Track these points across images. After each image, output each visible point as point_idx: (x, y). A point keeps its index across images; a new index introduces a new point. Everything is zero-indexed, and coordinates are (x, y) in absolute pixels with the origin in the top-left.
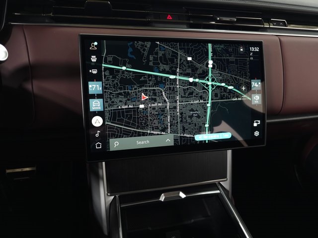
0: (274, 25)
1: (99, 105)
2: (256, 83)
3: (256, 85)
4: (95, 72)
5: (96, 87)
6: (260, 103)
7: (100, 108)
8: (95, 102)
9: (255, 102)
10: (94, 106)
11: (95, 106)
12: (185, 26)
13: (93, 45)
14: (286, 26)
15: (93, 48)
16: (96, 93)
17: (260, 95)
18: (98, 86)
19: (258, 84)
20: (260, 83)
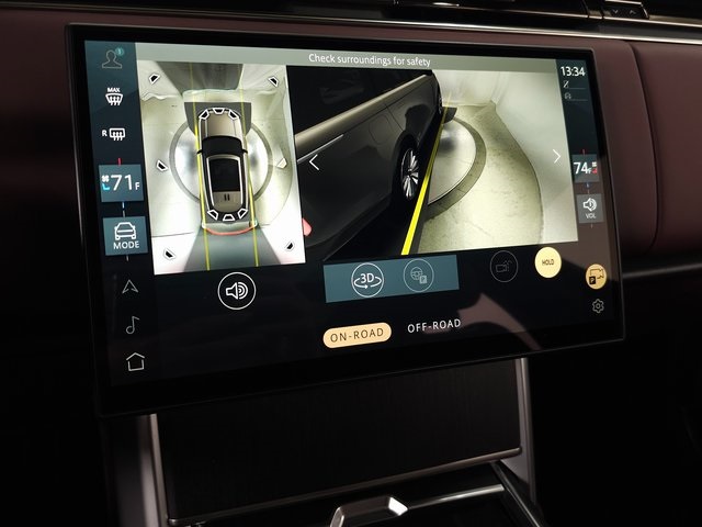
0: (613, 15)
1: (134, 237)
2: (585, 164)
3: (586, 170)
4: (118, 135)
5: (124, 181)
6: (602, 219)
7: (136, 245)
8: (121, 228)
9: (588, 216)
10: (118, 238)
11: (122, 240)
12: (379, 14)
13: (111, 56)
14: (644, 18)
15: (111, 64)
16: (123, 199)
17: (599, 196)
18: (129, 177)
19: (589, 166)
20: (594, 164)
